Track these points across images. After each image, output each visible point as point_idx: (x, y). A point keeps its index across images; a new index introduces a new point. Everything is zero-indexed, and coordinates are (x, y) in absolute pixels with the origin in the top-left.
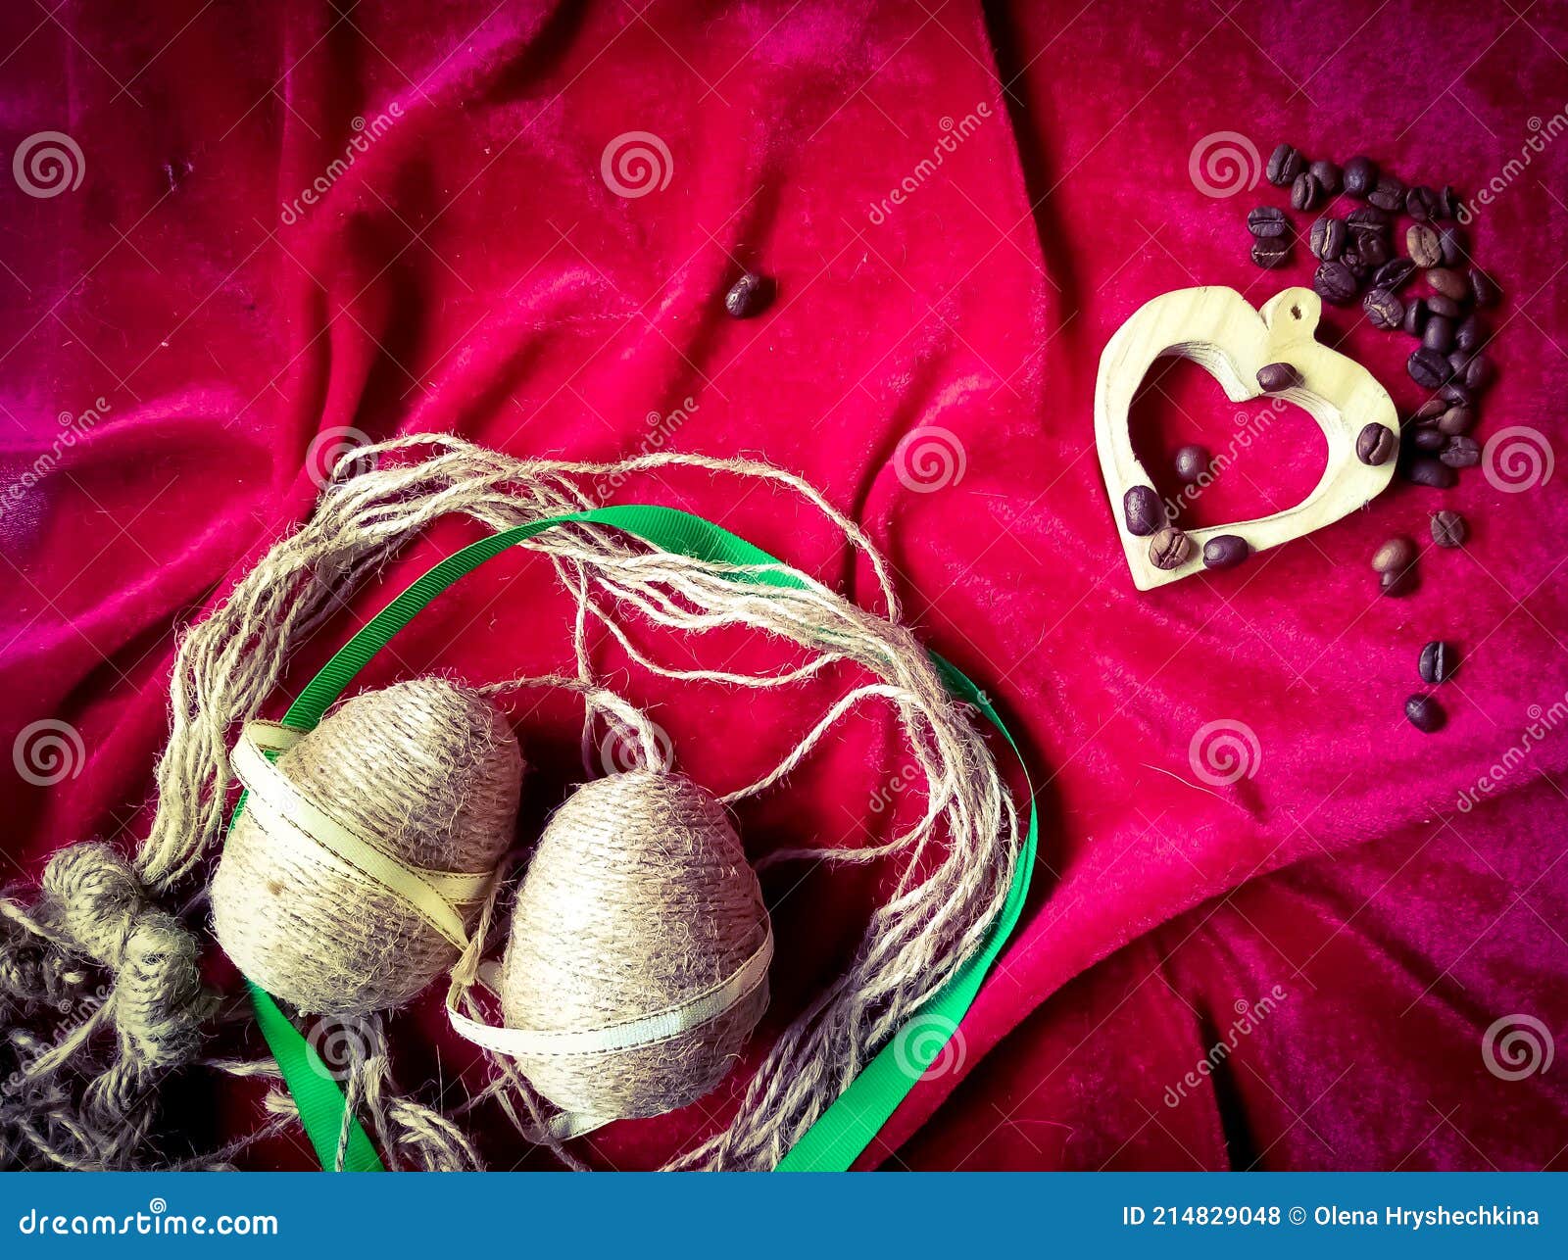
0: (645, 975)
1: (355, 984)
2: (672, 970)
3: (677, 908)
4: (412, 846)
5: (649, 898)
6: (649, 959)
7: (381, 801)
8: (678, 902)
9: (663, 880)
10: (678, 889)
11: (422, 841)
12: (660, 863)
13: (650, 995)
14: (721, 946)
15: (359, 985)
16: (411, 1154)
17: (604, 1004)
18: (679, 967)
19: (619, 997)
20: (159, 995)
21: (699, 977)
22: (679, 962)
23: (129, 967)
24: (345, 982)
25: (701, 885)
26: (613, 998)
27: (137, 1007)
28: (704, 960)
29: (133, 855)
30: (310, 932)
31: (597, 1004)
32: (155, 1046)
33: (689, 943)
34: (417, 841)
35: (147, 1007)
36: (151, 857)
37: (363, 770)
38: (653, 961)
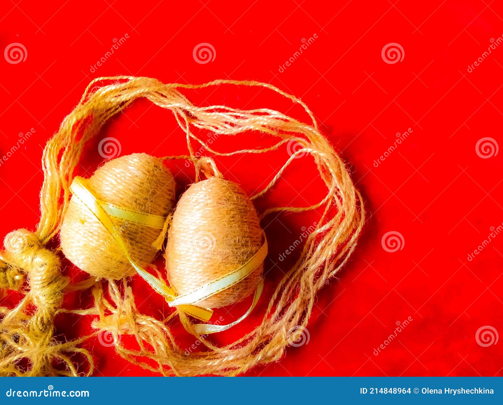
0: (222, 244)
1: (115, 260)
2: (232, 242)
3: (233, 219)
4: (134, 203)
5: (221, 216)
6: (224, 238)
7: (121, 187)
8: (233, 217)
9: (227, 209)
10: (232, 213)
11: (138, 202)
12: (225, 203)
13: (224, 251)
14: (251, 235)
15: (117, 260)
16: (144, 337)
17: (207, 256)
18: (235, 241)
19: (213, 253)
20: (44, 277)
21: (243, 245)
22: (235, 239)
23: (34, 269)
24: (111, 259)
25: (241, 212)
26: (210, 253)
27: (37, 282)
28: (244, 239)
29: (35, 230)
30: (97, 238)
31: (204, 256)
32: (44, 298)
33: (238, 232)
34: (136, 202)
35: (40, 282)
36: (41, 229)
37: (114, 177)
38: (225, 239)
